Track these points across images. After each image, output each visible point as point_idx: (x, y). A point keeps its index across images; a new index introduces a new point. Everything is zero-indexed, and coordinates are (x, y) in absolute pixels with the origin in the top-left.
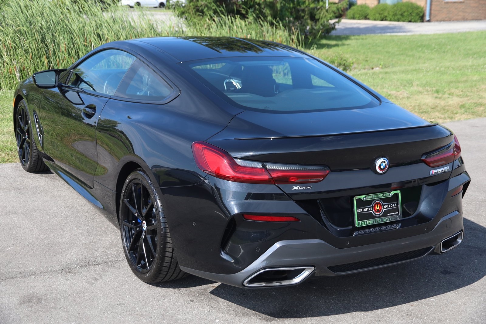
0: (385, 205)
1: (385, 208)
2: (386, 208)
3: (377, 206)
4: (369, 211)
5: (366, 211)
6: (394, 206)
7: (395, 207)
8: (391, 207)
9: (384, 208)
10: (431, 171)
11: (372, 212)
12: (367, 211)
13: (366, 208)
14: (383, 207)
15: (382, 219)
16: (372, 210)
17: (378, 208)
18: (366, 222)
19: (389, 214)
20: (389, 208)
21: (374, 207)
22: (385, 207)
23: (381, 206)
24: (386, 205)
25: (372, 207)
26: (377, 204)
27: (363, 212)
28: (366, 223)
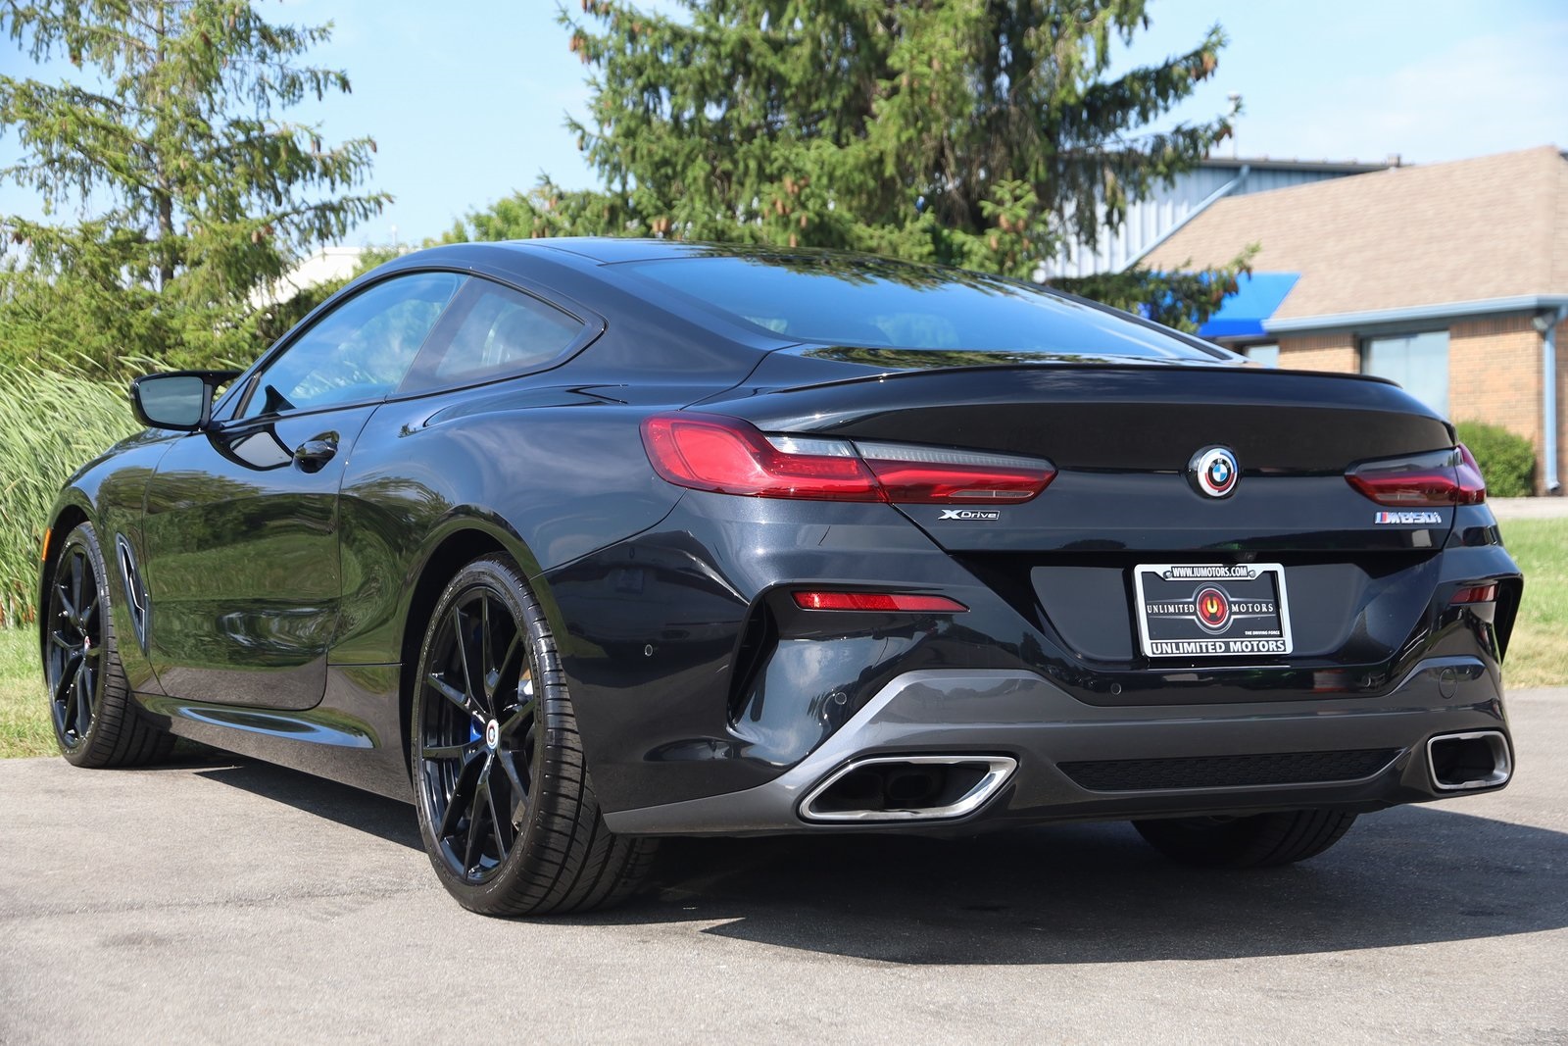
0: (1235, 603)
1: (1235, 613)
2: (1240, 613)
3: (1209, 603)
4: (1184, 614)
5: (1175, 614)
6: (1264, 609)
7: (1268, 612)
8: (1254, 612)
9: (1231, 613)
10: (1379, 515)
11: (1194, 617)
12: (1179, 614)
13: (1174, 604)
14: (1230, 608)
15: (1227, 644)
16: (1195, 613)
17: (1213, 610)
18: (1177, 644)
19: (1250, 633)
20: (1247, 612)
21: (1201, 604)
22: (1235, 608)
23: (1223, 605)
24: (1239, 603)
25: (1194, 603)
26: (1211, 596)
27: (1164, 614)
28: (1178, 648)
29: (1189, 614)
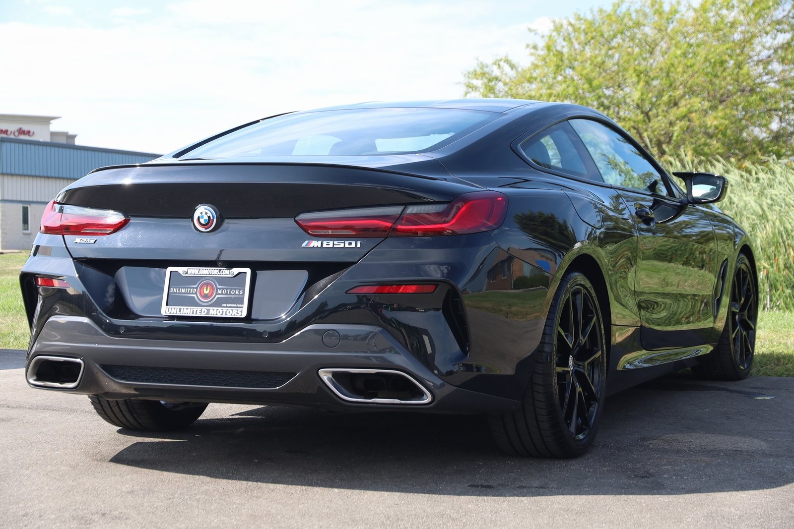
0: (220, 289)
1: (219, 294)
2: (222, 294)
3: (205, 288)
4: (190, 293)
5: (184, 293)
6: (237, 293)
7: (239, 294)
8: (230, 294)
9: (217, 294)
11: (195, 295)
12: (187, 293)
13: (186, 288)
14: (217, 291)
15: (208, 310)
16: (196, 293)
17: (206, 292)
18: (180, 309)
19: (225, 305)
20: (227, 294)
21: (201, 288)
22: (219, 292)
23: (213, 289)
24: (223, 289)
25: (197, 288)
26: (207, 285)
27: (179, 293)
28: (180, 311)
29: (192, 293)
